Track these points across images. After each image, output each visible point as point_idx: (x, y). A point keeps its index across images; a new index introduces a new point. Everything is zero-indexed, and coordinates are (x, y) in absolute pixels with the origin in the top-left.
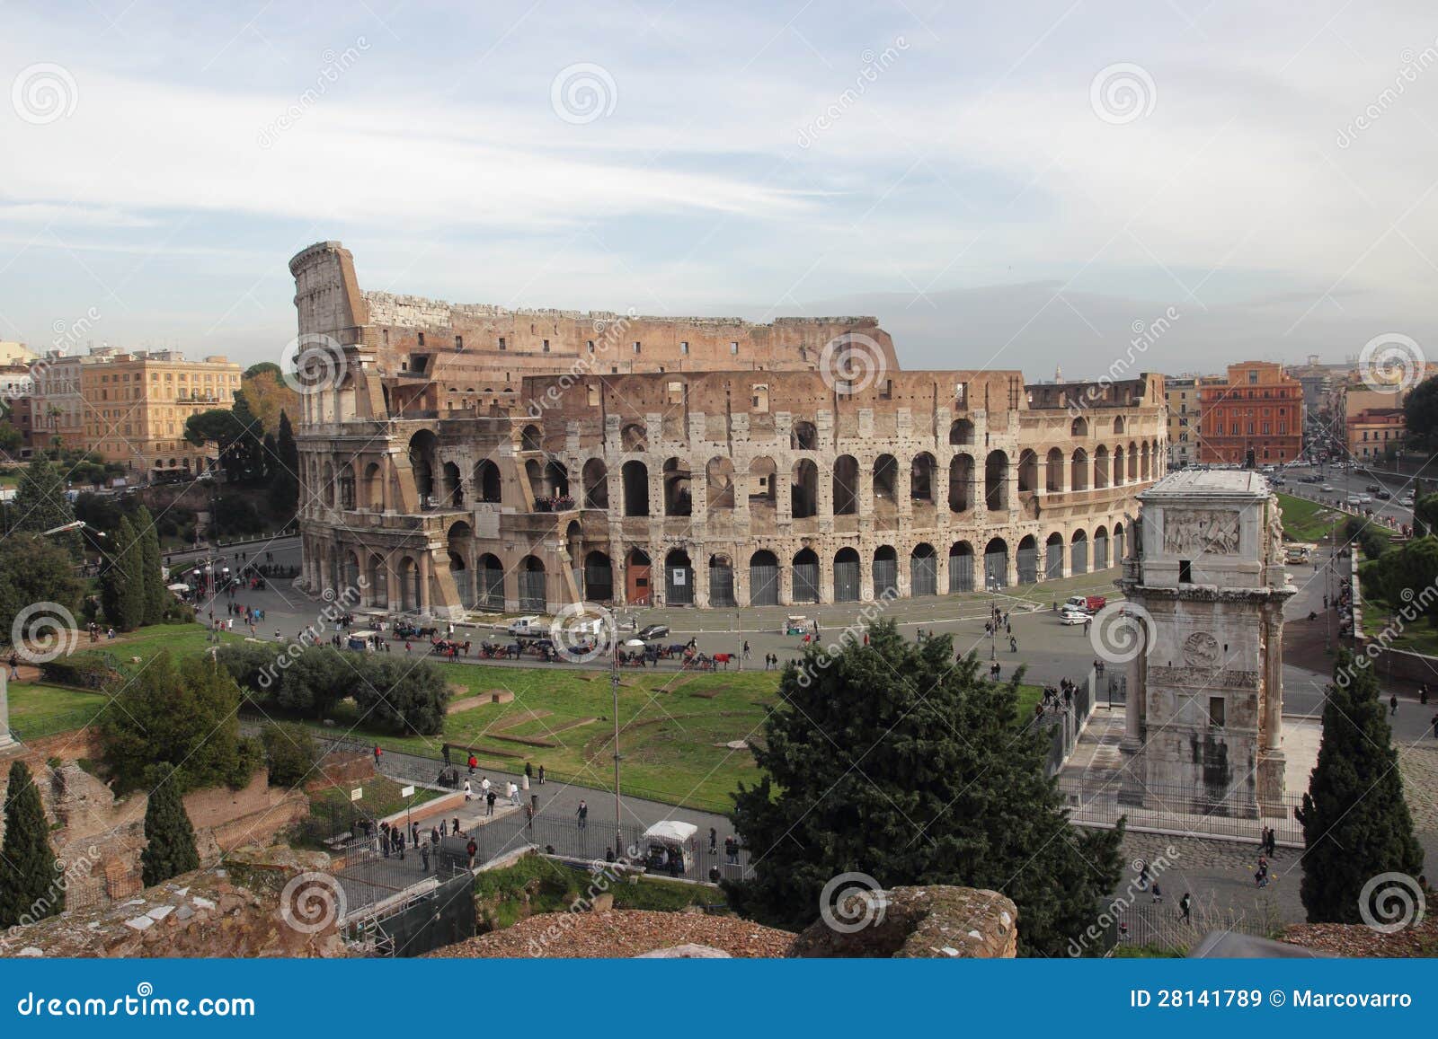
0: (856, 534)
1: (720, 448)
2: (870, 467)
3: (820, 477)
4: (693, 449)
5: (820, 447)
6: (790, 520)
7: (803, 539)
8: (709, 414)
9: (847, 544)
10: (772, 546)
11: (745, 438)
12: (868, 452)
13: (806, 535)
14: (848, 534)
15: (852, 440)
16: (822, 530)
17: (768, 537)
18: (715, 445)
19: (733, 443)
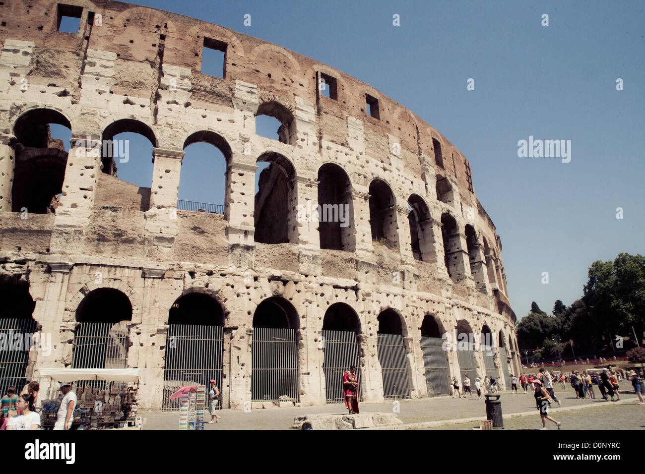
0: (354, 283)
1: (137, 107)
2: (365, 190)
3: (300, 186)
4: (82, 101)
5: (299, 142)
6: (250, 241)
7: (272, 278)
8: (124, 56)
9: (342, 299)
10: (216, 284)
11: (182, 100)
12: (361, 171)
13: (278, 273)
14: (343, 282)
15: (340, 148)
16: (303, 268)
17: (210, 267)
18: (127, 102)
19: (161, 104)
